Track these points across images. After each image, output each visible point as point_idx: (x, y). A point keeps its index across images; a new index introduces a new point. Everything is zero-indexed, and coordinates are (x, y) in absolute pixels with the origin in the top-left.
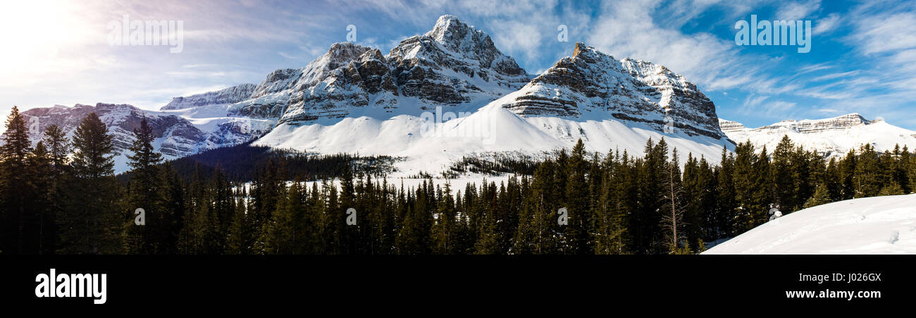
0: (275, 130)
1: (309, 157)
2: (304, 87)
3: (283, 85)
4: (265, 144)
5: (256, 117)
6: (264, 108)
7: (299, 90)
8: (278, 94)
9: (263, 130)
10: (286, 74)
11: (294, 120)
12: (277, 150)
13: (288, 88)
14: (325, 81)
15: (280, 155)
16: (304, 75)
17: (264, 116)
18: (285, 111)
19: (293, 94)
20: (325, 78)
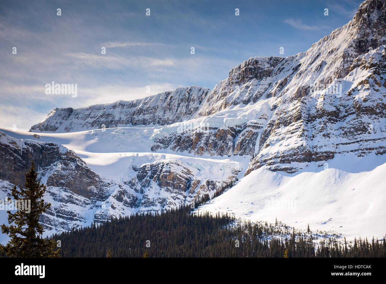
0: (244, 181)
1: (317, 244)
2: (303, 92)
3: (261, 89)
4: (223, 212)
5: (206, 154)
6: (221, 135)
7: (292, 99)
8: (250, 108)
9: (220, 180)
10: (266, 66)
11: (283, 162)
12: (249, 226)
13: (269, 96)
14: (348, 78)
15: (255, 239)
16: (302, 68)
17: (222, 152)
18: (263, 141)
19: (281, 107)
20: (347, 72)
